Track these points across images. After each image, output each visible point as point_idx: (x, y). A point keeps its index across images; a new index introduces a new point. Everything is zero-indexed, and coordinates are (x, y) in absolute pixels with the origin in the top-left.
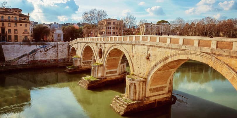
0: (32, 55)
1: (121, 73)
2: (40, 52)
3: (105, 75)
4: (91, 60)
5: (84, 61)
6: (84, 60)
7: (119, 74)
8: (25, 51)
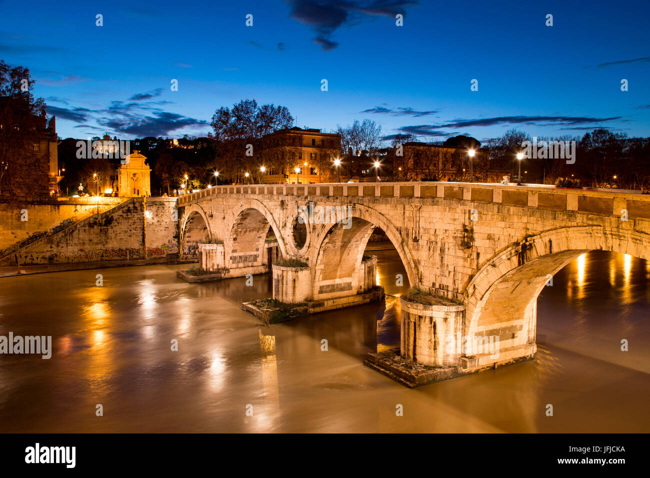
0: (61, 234)
1: (362, 290)
2: (87, 228)
3: (317, 297)
4: (257, 250)
5: (235, 254)
6: (234, 251)
7: (359, 294)
8: (41, 225)
